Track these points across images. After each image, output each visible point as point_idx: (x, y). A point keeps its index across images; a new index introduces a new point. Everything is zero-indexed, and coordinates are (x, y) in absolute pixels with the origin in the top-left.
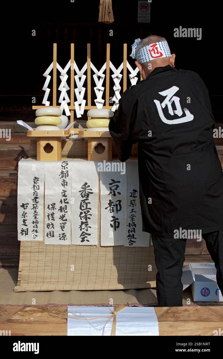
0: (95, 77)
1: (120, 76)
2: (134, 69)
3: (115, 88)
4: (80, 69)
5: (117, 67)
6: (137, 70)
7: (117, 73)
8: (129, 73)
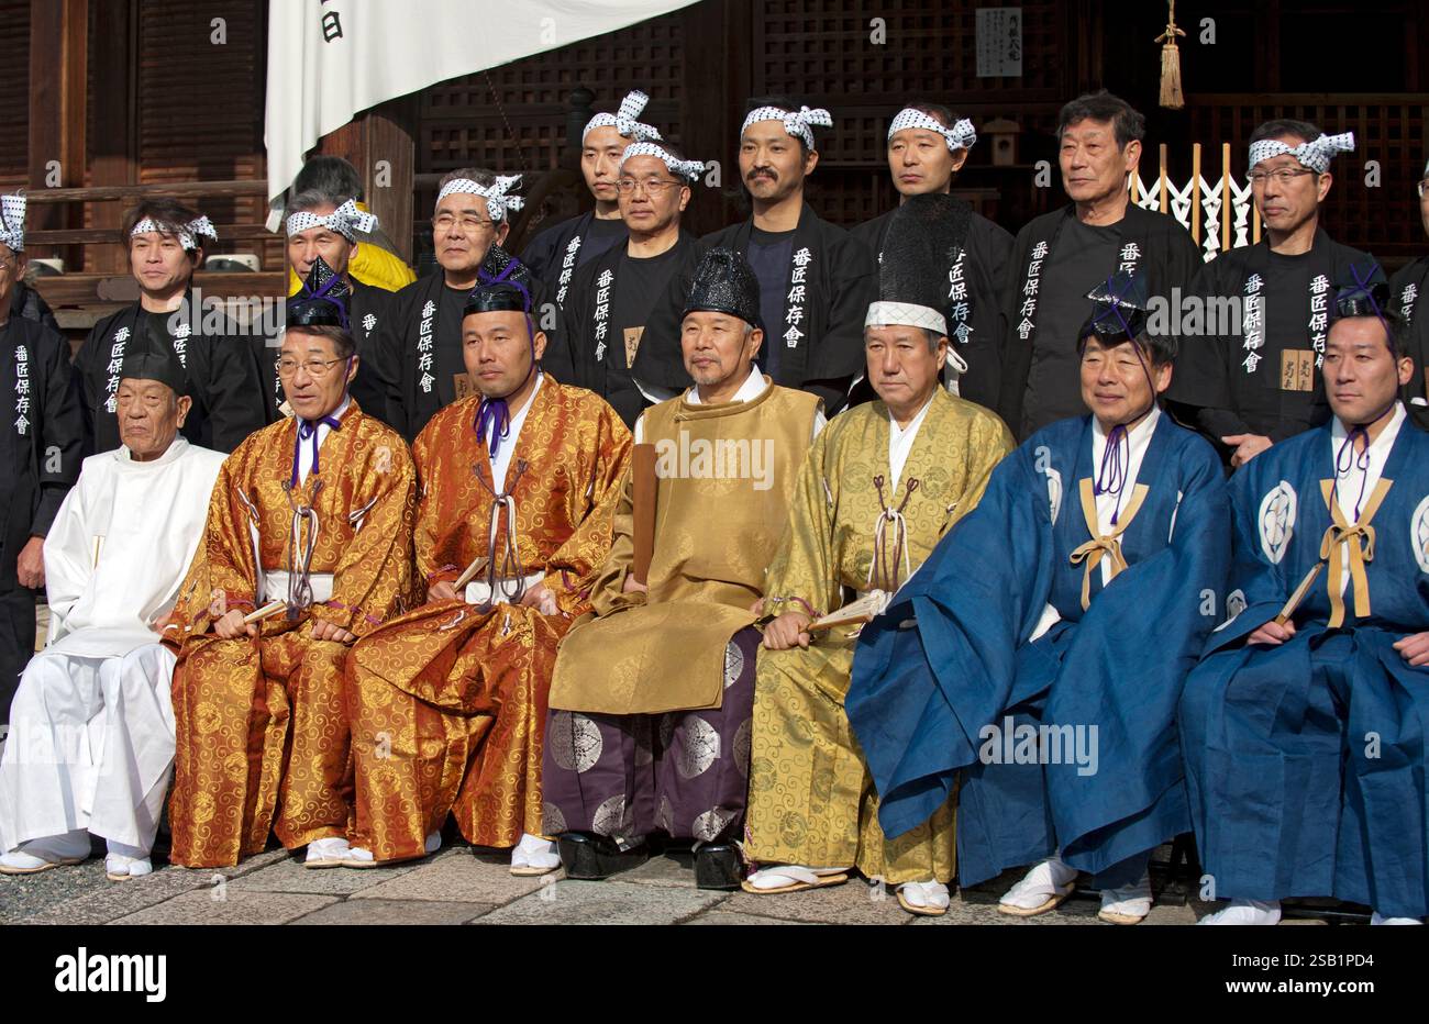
0: (1174, 204)
1: (1218, 201)
2: (1242, 189)
3: (1207, 225)
4: (1148, 190)
5: (1212, 186)
6: (1248, 191)
7: (1212, 195)
8: (1233, 195)
